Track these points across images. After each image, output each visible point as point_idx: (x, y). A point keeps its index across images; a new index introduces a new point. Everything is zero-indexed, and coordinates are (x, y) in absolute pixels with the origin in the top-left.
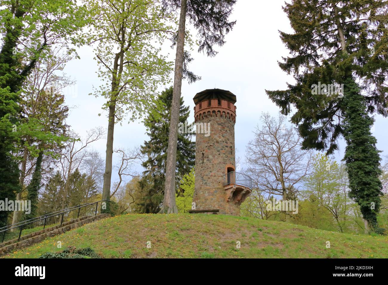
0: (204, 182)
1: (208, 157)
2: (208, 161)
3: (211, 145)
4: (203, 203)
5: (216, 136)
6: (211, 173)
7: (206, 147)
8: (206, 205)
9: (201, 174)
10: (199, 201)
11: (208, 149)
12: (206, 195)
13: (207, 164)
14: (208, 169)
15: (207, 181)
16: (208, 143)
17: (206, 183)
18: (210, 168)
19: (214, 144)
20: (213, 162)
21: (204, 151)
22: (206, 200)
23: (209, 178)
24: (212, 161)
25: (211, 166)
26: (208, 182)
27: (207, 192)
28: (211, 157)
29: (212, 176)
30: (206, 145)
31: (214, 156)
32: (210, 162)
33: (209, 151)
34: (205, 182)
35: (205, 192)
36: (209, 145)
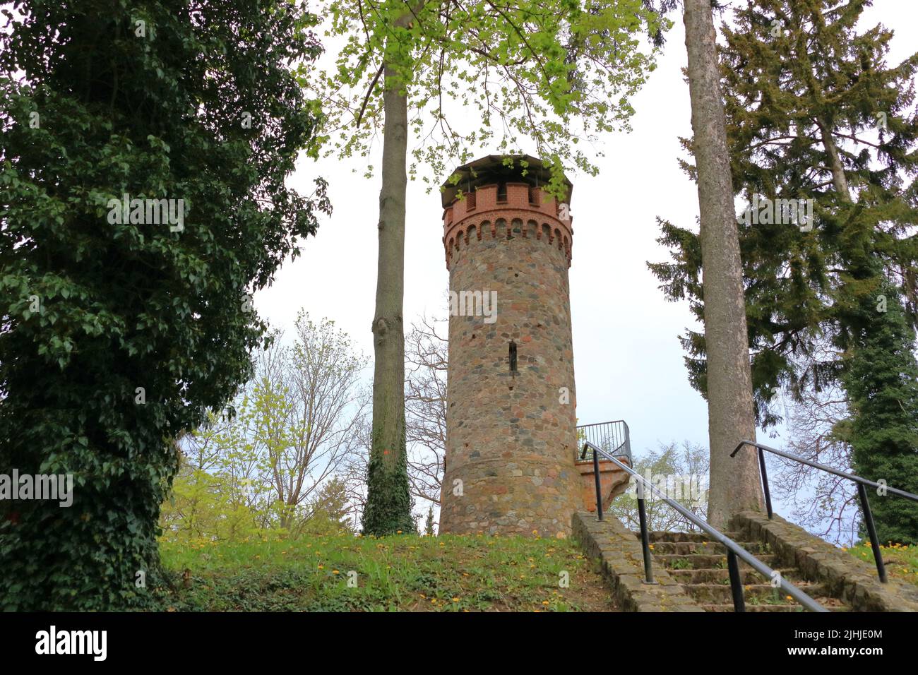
0: (522, 437)
1: (532, 360)
2: (532, 372)
3: (539, 326)
4: (528, 508)
5: (552, 302)
6: (544, 413)
7: (526, 325)
8: (542, 516)
9: (509, 409)
10: (508, 497)
11: (533, 333)
12: (537, 481)
13: (530, 382)
14: (533, 396)
15: (534, 435)
16: (532, 316)
17: (528, 442)
18: (541, 395)
19: (548, 322)
20: (549, 378)
21: (516, 335)
22: (539, 498)
23: (538, 427)
24: (545, 375)
25: (542, 389)
26: (537, 440)
27: (537, 472)
28: (541, 360)
29: (546, 421)
30: (525, 319)
31: (549, 361)
32: (540, 377)
33: (534, 340)
34: (526, 437)
35: (529, 471)
36: (534, 322)
